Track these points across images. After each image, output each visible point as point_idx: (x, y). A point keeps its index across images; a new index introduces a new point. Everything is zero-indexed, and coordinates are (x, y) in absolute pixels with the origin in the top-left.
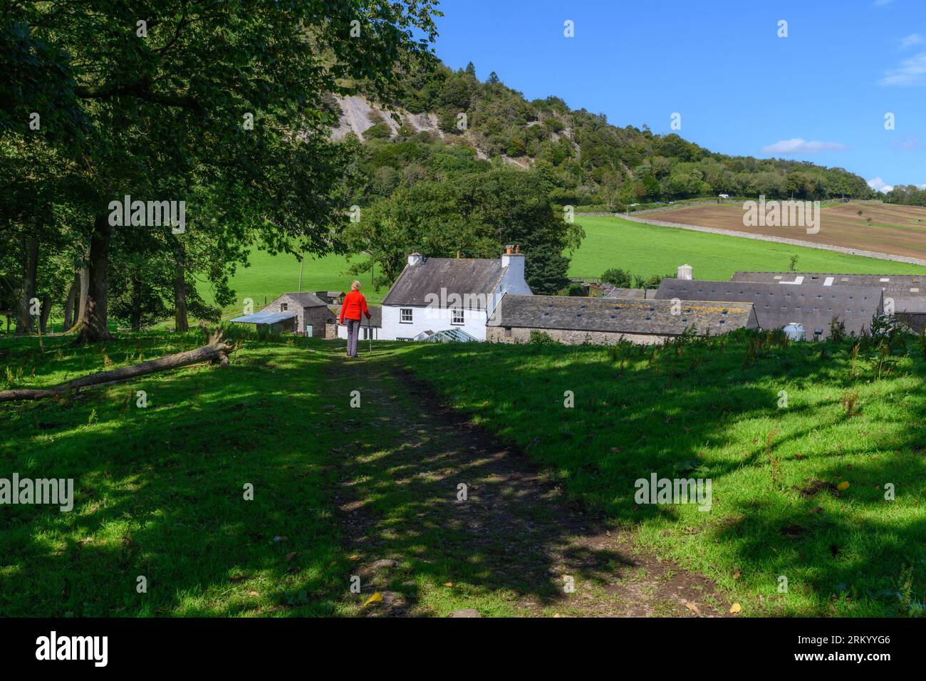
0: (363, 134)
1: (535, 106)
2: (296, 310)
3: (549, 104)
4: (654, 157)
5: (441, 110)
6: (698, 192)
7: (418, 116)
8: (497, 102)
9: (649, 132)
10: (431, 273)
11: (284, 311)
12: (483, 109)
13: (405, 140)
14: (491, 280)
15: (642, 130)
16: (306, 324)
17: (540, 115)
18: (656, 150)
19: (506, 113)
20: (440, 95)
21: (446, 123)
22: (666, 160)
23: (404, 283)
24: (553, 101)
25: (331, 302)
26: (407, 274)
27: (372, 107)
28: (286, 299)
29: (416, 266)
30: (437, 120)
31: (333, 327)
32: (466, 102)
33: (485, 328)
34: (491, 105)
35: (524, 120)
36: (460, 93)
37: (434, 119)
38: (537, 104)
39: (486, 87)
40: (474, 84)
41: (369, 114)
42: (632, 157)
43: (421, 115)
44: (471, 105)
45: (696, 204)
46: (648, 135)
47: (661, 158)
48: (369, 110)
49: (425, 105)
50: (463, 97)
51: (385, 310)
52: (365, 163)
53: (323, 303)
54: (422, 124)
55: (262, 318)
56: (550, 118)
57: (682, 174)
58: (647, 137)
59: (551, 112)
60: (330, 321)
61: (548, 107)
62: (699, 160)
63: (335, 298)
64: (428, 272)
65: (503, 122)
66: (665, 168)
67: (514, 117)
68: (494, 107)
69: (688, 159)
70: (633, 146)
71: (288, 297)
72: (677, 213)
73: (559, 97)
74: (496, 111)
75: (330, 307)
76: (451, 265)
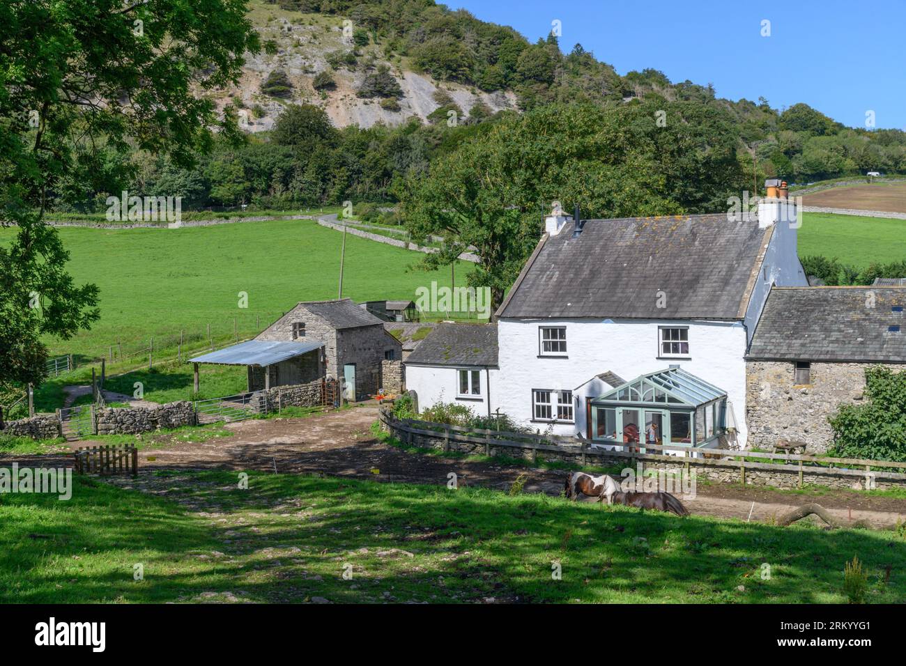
0: (428, 118)
1: (631, 79)
2: (322, 335)
3: (647, 77)
4: (780, 132)
5: (519, 86)
6: (841, 171)
7: (493, 95)
8: (587, 74)
9: (767, 106)
10: (598, 250)
11: (300, 338)
12: (571, 84)
13: (479, 122)
14: (740, 256)
15: (758, 104)
16: (341, 363)
17: (638, 89)
18: (782, 124)
19: (598, 87)
20: (518, 70)
21: (527, 101)
22: (796, 134)
23: (543, 271)
24: (650, 74)
25: (393, 319)
26: (545, 253)
27: (437, 86)
28: (303, 315)
29: (563, 237)
30: (516, 99)
31: (396, 366)
32: (550, 77)
33: (744, 364)
34: (580, 79)
35: (621, 95)
36: (543, 66)
37: (512, 98)
38: (633, 76)
39: (572, 59)
40: (558, 57)
41: (435, 94)
42: (753, 133)
43: (496, 93)
44: (556, 80)
45: (841, 185)
46: (765, 109)
47: (790, 133)
48: (435, 89)
49: (500, 82)
50: (546, 70)
51: (506, 330)
52: (432, 149)
53: (375, 320)
54: (497, 104)
55: (254, 354)
56: (651, 92)
57: (817, 150)
58: (765, 111)
59: (651, 85)
60: (391, 355)
61: (647, 80)
62: (835, 133)
63: (398, 311)
64: (591, 248)
65: (594, 98)
66: (795, 144)
67: (608, 92)
68: (584, 80)
69: (822, 132)
70: (752, 120)
71: (305, 310)
72: (819, 196)
73: (656, 69)
74: (585, 85)
75: (390, 327)
76: (640, 229)
